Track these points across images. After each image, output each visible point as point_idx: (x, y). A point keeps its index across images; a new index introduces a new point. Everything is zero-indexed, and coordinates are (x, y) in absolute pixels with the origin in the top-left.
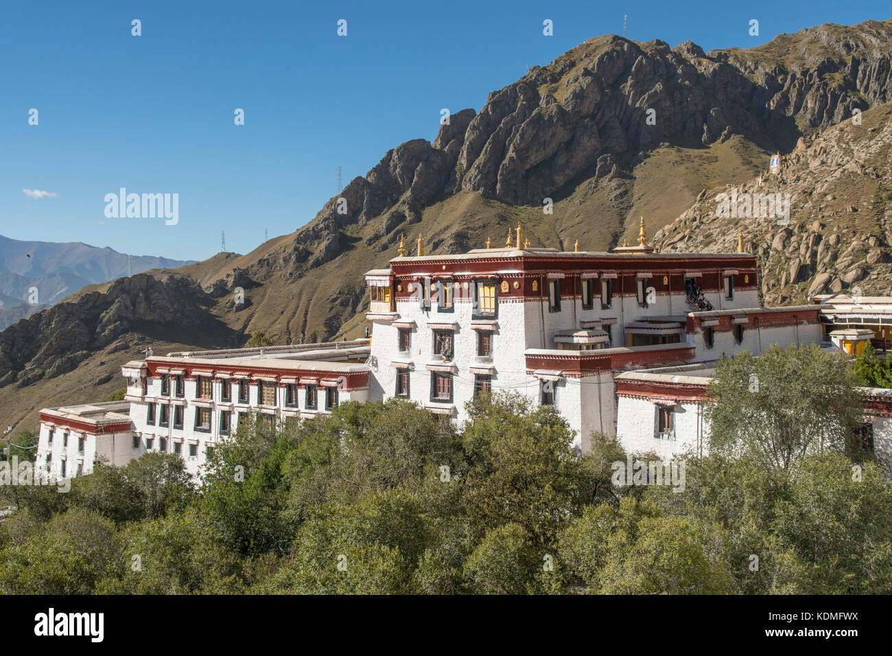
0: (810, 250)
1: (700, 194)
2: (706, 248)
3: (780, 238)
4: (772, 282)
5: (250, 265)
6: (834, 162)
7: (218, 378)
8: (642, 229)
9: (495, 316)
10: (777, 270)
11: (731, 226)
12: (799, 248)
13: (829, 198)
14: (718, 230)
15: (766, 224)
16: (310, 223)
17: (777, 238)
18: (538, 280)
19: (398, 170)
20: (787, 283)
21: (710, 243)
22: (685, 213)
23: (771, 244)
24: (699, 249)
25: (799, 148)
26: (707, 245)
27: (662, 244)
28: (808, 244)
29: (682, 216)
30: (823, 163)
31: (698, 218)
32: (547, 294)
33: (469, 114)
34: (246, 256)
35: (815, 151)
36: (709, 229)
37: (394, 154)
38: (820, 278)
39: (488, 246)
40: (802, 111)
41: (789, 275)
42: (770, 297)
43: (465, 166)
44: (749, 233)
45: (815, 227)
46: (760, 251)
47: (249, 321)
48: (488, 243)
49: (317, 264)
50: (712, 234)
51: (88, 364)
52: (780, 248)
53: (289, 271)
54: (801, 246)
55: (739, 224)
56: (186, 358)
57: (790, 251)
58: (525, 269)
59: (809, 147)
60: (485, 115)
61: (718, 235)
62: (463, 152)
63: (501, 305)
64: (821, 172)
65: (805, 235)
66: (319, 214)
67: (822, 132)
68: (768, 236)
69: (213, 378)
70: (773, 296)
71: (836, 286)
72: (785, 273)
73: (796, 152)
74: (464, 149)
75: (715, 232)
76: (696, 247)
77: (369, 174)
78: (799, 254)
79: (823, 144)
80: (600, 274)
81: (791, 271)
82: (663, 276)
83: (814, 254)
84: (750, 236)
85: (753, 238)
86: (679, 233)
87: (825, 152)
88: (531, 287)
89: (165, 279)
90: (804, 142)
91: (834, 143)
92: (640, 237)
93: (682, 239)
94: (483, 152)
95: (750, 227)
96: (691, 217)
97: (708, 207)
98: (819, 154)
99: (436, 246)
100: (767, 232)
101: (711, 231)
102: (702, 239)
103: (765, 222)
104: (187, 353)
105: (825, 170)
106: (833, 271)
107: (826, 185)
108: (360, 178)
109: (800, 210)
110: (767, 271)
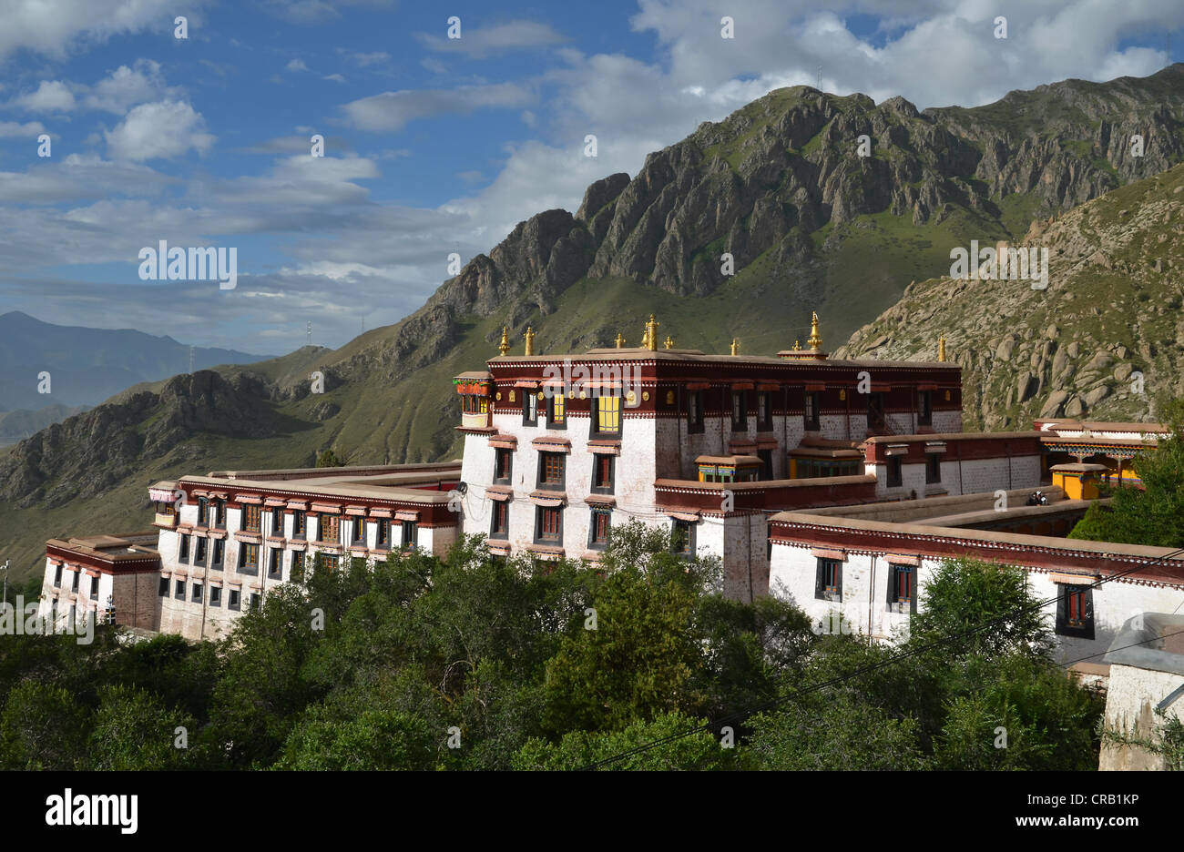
0: (1043, 361)
1: (908, 287)
2: (914, 356)
3: (1006, 345)
4: (995, 400)
5: (340, 363)
6: (1076, 252)
7: (268, 507)
8: (814, 328)
9: (619, 435)
10: (1002, 385)
11: (946, 328)
12: (1029, 359)
13: (1069, 296)
14: (929, 333)
15: (989, 327)
16: (418, 311)
17: (1002, 345)
18: (674, 389)
19: (530, 248)
20: (1014, 400)
21: (918, 348)
22: (889, 311)
23: (995, 352)
24: (905, 356)
25: (1033, 232)
26: (914, 351)
27: (860, 348)
28: (1041, 353)
29: (886, 314)
30: (1061, 252)
31: (904, 318)
32: (685, 408)
33: (621, 180)
34: (338, 351)
35: (1052, 238)
36: (918, 331)
37: (526, 228)
38: (1056, 397)
39: (618, 345)
40: (1038, 187)
41: (1016, 391)
42: (992, 419)
43: (615, 245)
44: (967, 337)
45: (1051, 332)
46: (981, 361)
47: (337, 433)
48: (618, 341)
49: (425, 363)
50: (921, 338)
51: (134, 481)
52: (1006, 358)
53: (389, 372)
54: (1032, 356)
55: (956, 326)
56: (232, 481)
57: (1018, 362)
58: (657, 376)
59: (1044, 232)
60: (641, 180)
61: (929, 338)
62: (612, 227)
63: (625, 421)
64: (1059, 264)
65: (1037, 342)
66: (430, 300)
67: (1062, 214)
68: (991, 343)
69: (262, 505)
70: (996, 417)
71: (1074, 408)
72: (1011, 390)
73: (1028, 239)
74: (615, 224)
75: (925, 336)
76: (901, 353)
77: (494, 251)
78: (1030, 365)
79: (1062, 229)
80: (756, 384)
81: (1019, 386)
82: (839, 390)
83: (1048, 365)
84: (969, 341)
85: (972, 345)
86: (880, 335)
87: (1064, 239)
88: (666, 398)
89: (234, 378)
90: (1039, 225)
91: (1076, 228)
92: (810, 338)
93: (883, 344)
94: (639, 227)
95: (969, 331)
96: (896, 316)
97: (919, 304)
98: (1058, 240)
99: (575, 343)
100: (990, 337)
101: (920, 334)
102: (909, 344)
103: (987, 324)
104: (234, 473)
105: (1064, 262)
106: (1072, 388)
107: (1065, 280)
108: (482, 256)
109: (1032, 311)
110: (989, 386)
